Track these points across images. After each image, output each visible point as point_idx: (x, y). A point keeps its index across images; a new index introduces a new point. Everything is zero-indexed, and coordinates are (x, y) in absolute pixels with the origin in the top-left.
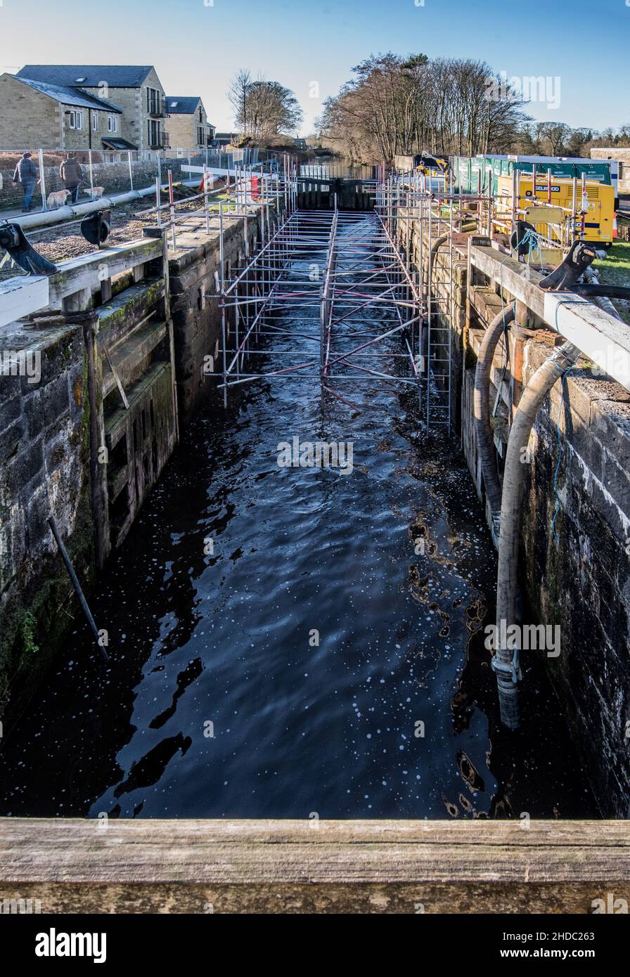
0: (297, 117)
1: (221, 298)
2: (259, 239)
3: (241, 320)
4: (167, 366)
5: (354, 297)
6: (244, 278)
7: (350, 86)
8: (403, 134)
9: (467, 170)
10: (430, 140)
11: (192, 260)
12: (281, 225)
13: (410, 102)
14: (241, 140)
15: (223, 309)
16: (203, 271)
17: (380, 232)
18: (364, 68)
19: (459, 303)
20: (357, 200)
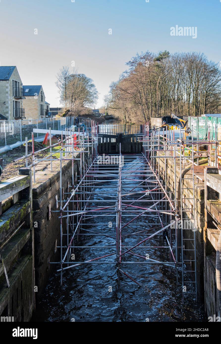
0: (95, 96)
1: (60, 212)
2: (79, 174)
3: (69, 226)
4: (30, 258)
5: (136, 210)
6: (72, 199)
7: (126, 75)
8: (155, 104)
9: (196, 125)
10: (171, 107)
11: (44, 188)
12: (90, 164)
13: (159, 83)
14: (64, 112)
15: (61, 219)
16: (50, 196)
17: (146, 167)
18: (133, 62)
19: (199, 211)
20: (132, 146)
